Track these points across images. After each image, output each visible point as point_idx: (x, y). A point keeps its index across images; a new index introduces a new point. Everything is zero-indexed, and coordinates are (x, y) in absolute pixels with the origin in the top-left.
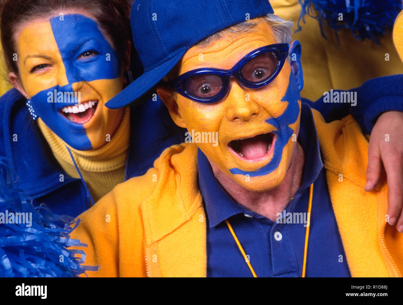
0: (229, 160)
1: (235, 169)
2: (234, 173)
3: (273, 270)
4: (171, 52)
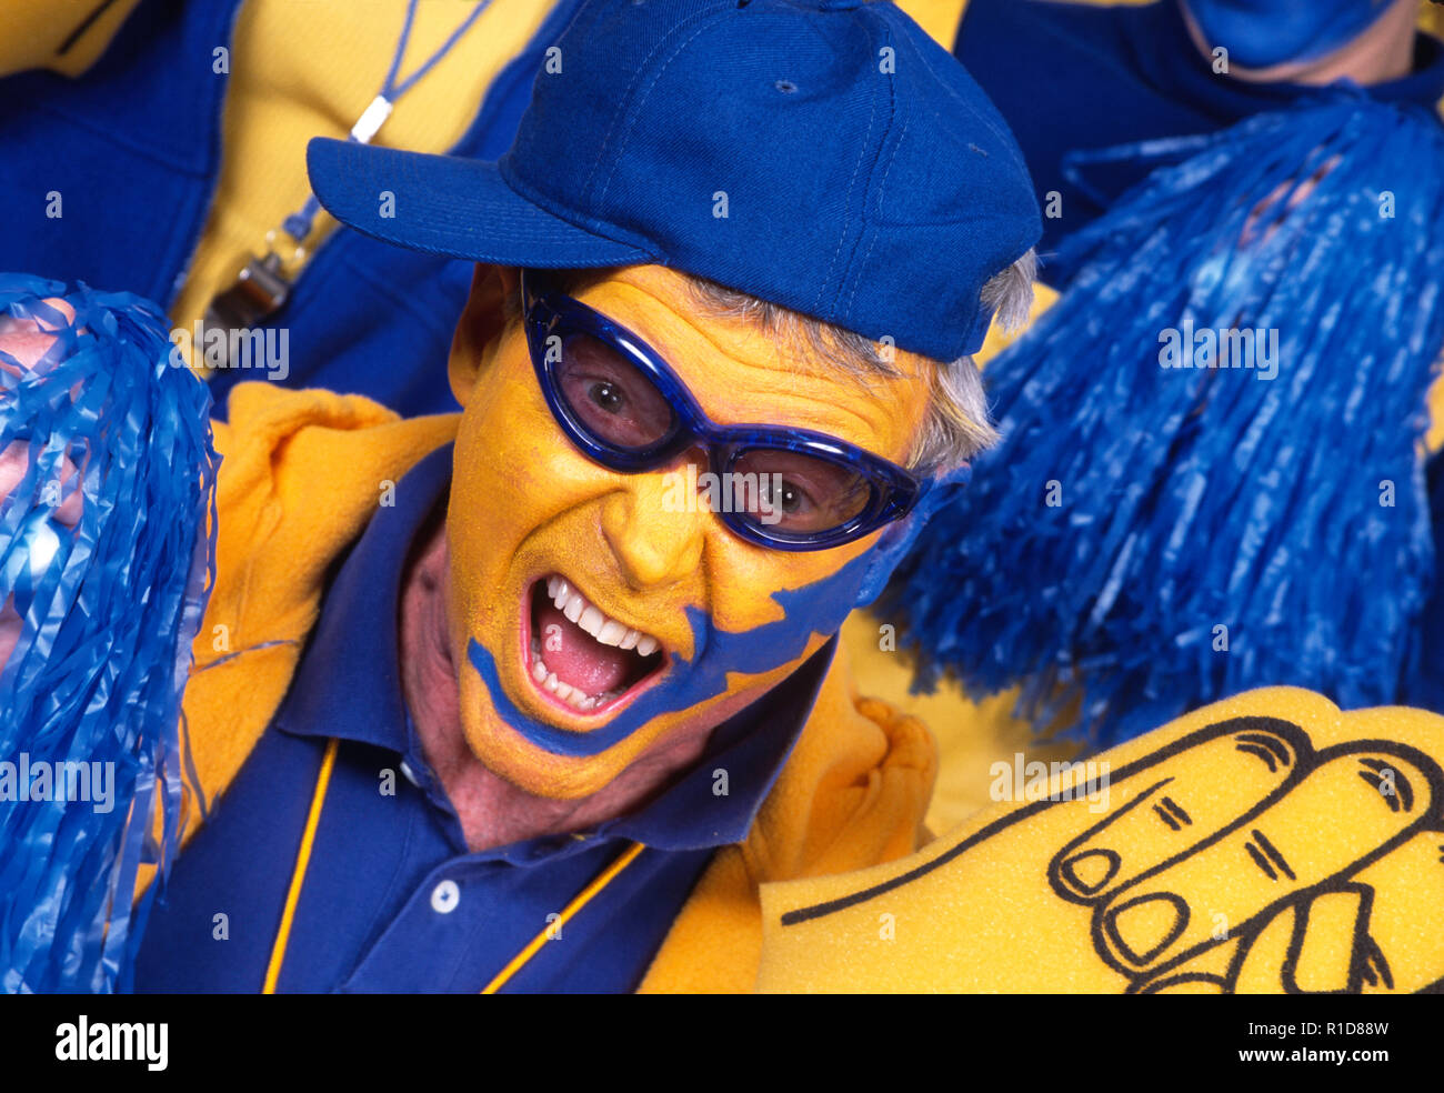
0: (495, 617)
2: (474, 662)
3: (354, 979)
4: (609, 218)
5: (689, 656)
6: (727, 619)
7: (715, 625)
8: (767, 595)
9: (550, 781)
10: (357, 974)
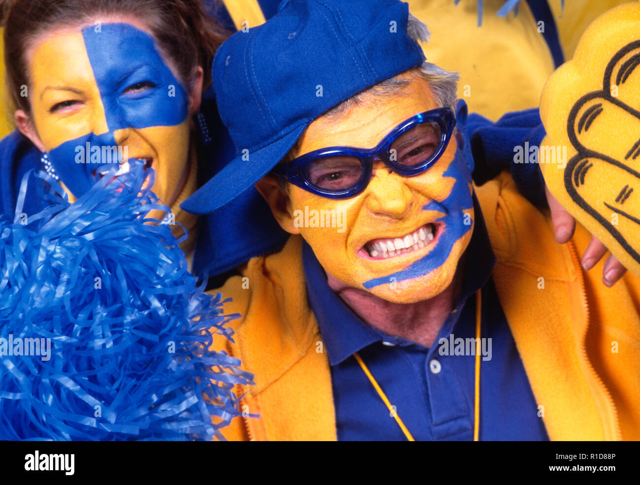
3: (434, 418)
4: (284, 127)
7: (440, 201)
10: (434, 416)
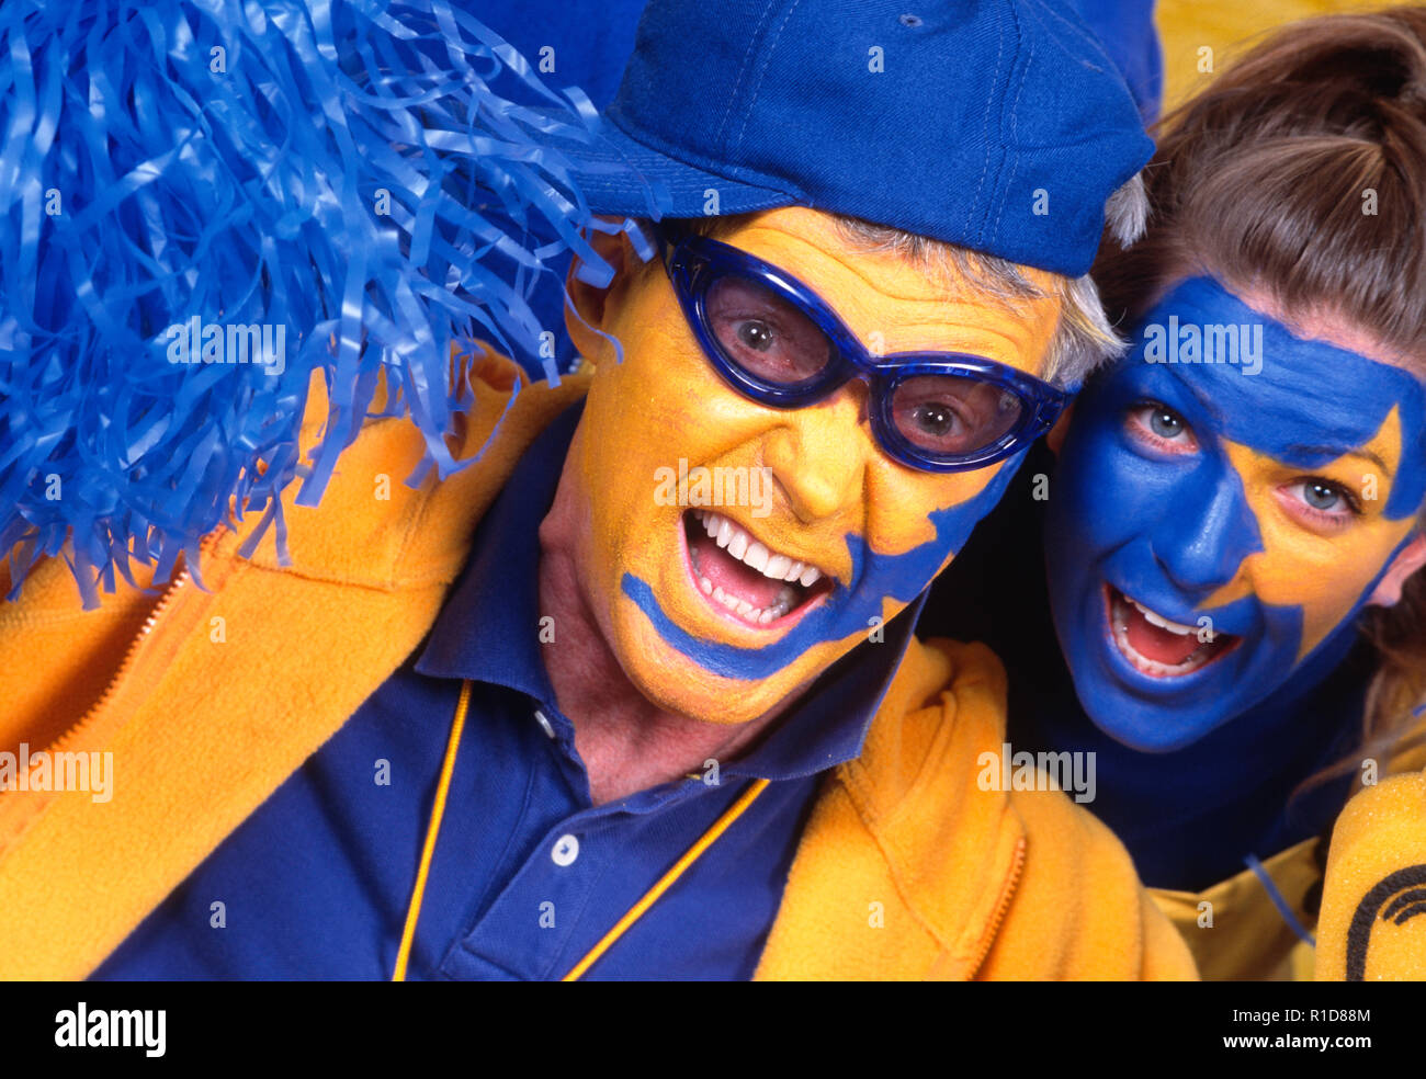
0: (651, 549)
1: (644, 584)
2: (631, 596)
3: (474, 933)
4: (747, 163)
5: (847, 582)
6: (888, 542)
7: (874, 551)
8: (925, 516)
9: (720, 707)
10: (479, 929)
